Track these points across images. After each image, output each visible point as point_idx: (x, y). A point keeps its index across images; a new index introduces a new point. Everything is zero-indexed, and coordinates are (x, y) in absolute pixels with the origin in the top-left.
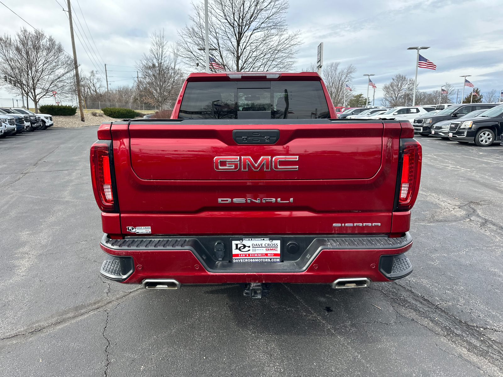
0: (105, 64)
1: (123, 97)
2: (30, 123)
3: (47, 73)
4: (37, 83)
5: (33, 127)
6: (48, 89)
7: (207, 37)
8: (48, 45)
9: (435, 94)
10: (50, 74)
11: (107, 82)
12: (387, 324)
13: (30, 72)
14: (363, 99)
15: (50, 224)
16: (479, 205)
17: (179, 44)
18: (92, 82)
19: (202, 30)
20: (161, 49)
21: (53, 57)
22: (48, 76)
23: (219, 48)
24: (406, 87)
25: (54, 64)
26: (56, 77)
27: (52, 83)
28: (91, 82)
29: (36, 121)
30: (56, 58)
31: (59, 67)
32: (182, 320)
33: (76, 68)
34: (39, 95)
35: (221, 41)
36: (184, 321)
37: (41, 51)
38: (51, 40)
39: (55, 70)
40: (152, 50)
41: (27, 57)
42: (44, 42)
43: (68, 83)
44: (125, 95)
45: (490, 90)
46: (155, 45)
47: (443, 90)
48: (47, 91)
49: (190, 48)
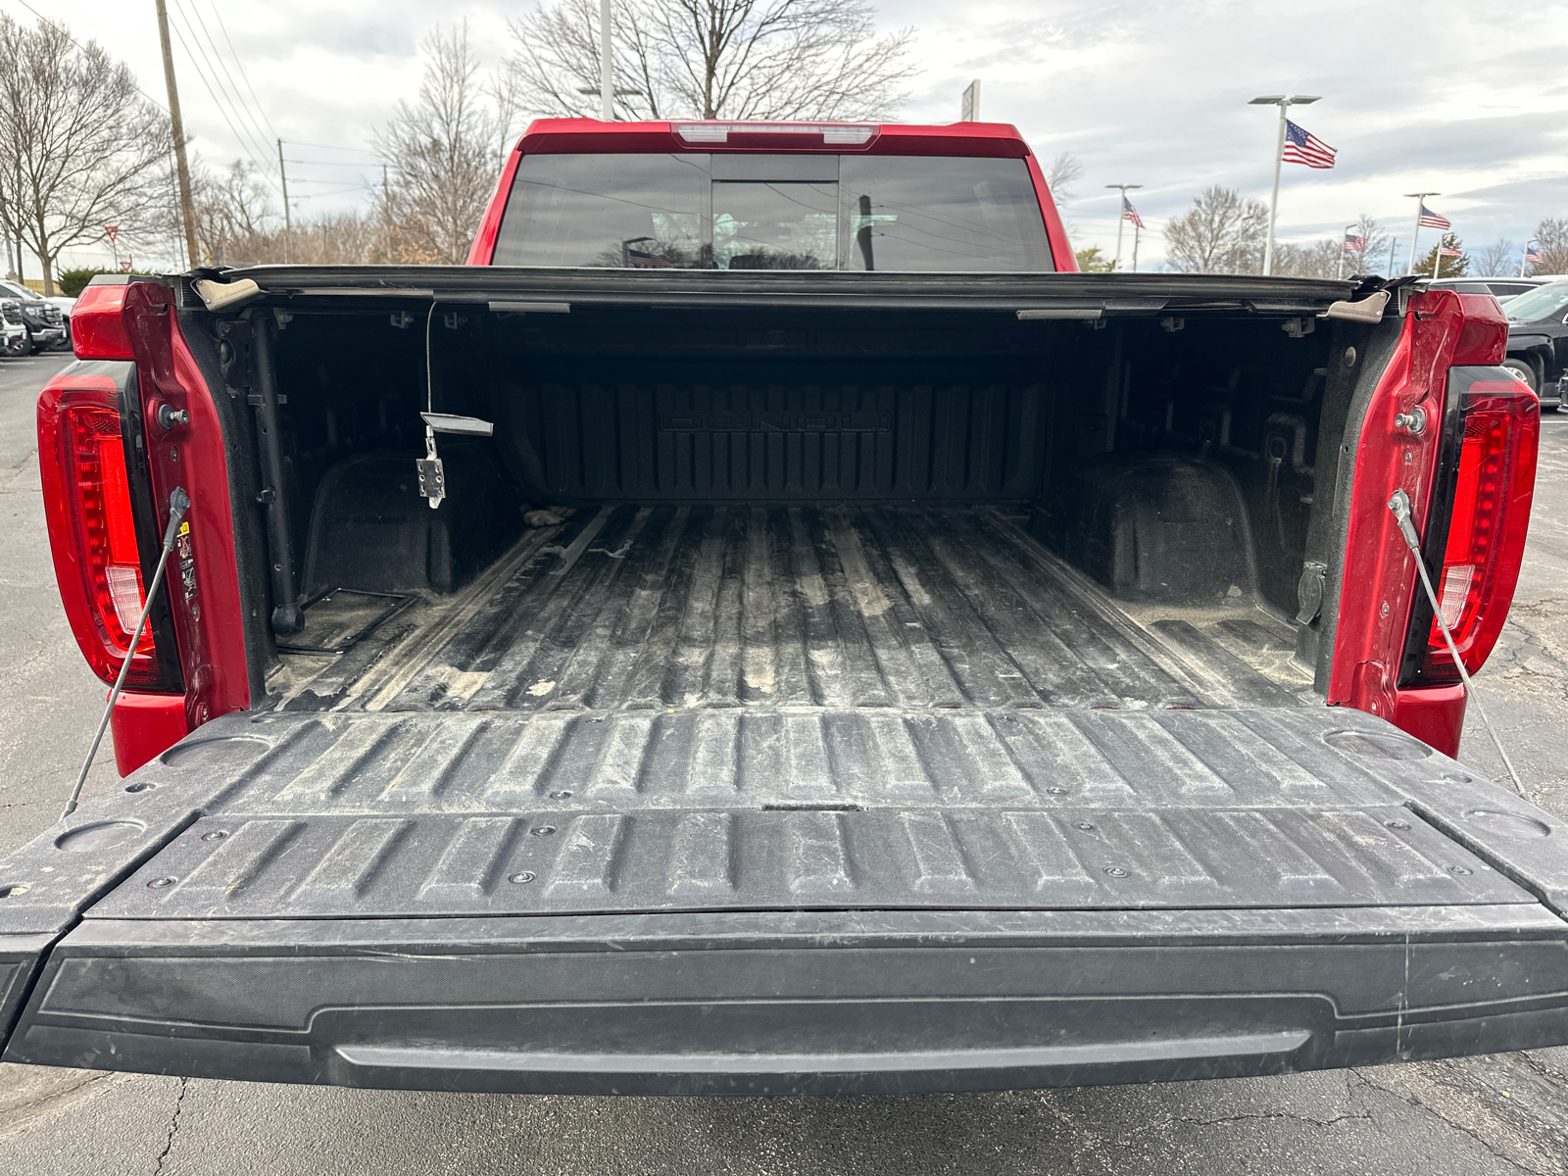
0: (279, 141)
1: (338, 249)
2: (23, 326)
3: (81, 162)
4: (48, 196)
5: (35, 339)
6: (87, 215)
7: (608, 44)
8: (84, 72)
9: (1322, 253)
10: (93, 167)
11: (286, 197)
12: (1319, 1124)
13: (24, 158)
14: (1100, 264)
15: (24, 683)
16: (1539, 614)
17: (514, 67)
18: (238, 199)
19: (591, 23)
20: (456, 88)
21: (101, 109)
22: (85, 174)
23: (647, 81)
24: (1236, 229)
25: (105, 134)
26: (111, 176)
27: (99, 197)
28: (233, 197)
29: (45, 319)
30: (112, 115)
31: (122, 143)
32: (487, 1115)
33: (180, 147)
34: (57, 236)
35: (652, 61)
36: (493, 1116)
37: (61, 88)
38: (93, 53)
39: (108, 153)
40: (427, 91)
41: (16, 110)
42: (71, 59)
43: (151, 198)
44: (347, 240)
45: (1492, 241)
46: (439, 74)
47: (1351, 239)
48: (84, 223)
49: (552, 80)
